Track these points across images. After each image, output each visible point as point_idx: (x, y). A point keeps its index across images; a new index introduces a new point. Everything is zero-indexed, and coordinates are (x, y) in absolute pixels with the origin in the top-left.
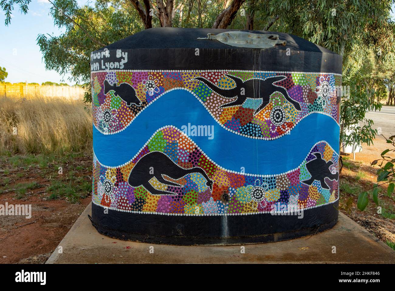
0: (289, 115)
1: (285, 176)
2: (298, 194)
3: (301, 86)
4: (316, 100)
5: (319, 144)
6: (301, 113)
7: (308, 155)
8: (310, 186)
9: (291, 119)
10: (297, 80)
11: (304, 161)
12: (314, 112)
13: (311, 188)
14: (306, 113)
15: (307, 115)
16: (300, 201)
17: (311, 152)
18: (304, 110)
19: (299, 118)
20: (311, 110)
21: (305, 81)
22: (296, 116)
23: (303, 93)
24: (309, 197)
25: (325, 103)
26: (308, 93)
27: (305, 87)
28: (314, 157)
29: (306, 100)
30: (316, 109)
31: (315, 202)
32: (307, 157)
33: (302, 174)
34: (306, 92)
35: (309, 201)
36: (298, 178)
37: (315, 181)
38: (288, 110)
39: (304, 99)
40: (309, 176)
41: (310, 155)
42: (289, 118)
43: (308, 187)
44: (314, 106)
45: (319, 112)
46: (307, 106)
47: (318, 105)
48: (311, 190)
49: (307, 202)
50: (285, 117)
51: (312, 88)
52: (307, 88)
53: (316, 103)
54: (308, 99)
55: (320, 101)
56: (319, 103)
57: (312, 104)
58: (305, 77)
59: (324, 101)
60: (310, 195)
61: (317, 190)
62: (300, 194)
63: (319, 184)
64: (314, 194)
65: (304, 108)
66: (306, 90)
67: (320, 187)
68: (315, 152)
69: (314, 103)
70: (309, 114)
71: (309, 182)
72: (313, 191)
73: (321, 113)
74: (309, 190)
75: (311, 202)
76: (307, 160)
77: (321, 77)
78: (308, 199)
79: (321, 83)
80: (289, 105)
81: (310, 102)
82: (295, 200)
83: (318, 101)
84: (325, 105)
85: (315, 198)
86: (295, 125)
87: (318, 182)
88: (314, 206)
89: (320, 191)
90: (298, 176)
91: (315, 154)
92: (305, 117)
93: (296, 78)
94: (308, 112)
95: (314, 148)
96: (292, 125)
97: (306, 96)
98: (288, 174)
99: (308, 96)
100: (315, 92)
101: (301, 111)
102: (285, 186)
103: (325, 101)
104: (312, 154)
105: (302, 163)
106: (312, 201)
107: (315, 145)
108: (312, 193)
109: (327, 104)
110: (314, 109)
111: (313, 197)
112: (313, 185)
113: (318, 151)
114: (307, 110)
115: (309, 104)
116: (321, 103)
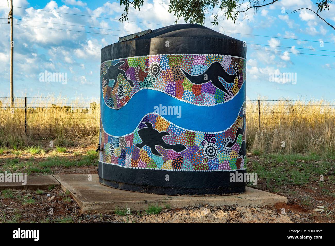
0: (127, 91)
1: (124, 138)
2: (132, 154)
3: (133, 68)
4: (145, 78)
5: (150, 115)
6: (134, 89)
7: (140, 123)
8: (141, 150)
9: (127, 94)
10: (131, 64)
11: (137, 128)
12: (144, 88)
13: (141, 151)
14: (138, 89)
15: (139, 90)
16: (133, 160)
17: (142, 122)
18: (136, 86)
19: (133, 93)
20: (142, 86)
21: (136, 64)
22: (131, 91)
23: (135, 73)
24: (140, 159)
25: (156, 81)
26: (139, 73)
27: (137, 68)
28: (145, 126)
29: (138, 79)
30: (146, 86)
31: (146, 164)
32: (139, 125)
33: (135, 139)
34: (137, 72)
35: (140, 162)
36: (132, 142)
37: (145, 146)
38: (126, 86)
39: (136, 78)
40: (140, 141)
41: (141, 123)
42: (126, 93)
43: (139, 151)
44: (144, 83)
45: (149, 88)
46: (138, 83)
47: (148, 82)
48: (142, 153)
49: (138, 162)
50: (124, 93)
51: (142, 68)
52: (138, 69)
53: (146, 80)
54: (139, 78)
55: (150, 79)
56: (149, 80)
57: (143, 81)
58: (136, 61)
59: (154, 79)
60: (141, 157)
61: (147, 154)
62: (133, 154)
63: (149, 149)
64: (144, 157)
65: (136, 85)
66: (137, 71)
67: (151, 153)
68: (145, 121)
69: (145, 81)
70: (140, 90)
71: (141, 146)
72: (143, 154)
73: (152, 88)
74: (140, 153)
75: (142, 164)
76: (139, 127)
77: (150, 59)
78: (139, 160)
79: (150, 63)
80: (126, 83)
81: (140, 80)
82: (129, 159)
83: (147, 79)
84: (156, 82)
85: (145, 161)
86: (130, 99)
87: (148, 148)
88: (145, 167)
89: (150, 156)
90: (132, 139)
91: (145, 123)
92: (137, 92)
93: (130, 62)
94: (139, 88)
95: (145, 118)
96: (128, 98)
97: (137, 76)
98: (126, 137)
99: (139, 75)
100: (145, 71)
101: (134, 88)
102: (124, 146)
103: (156, 79)
104: (143, 123)
105: (135, 129)
106: (143, 162)
107: (146, 115)
108: (142, 156)
109: (158, 81)
110: (145, 85)
111: (143, 159)
112: (144, 149)
113: (148, 121)
114: (139, 86)
115: (140, 82)
116: (151, 80)
